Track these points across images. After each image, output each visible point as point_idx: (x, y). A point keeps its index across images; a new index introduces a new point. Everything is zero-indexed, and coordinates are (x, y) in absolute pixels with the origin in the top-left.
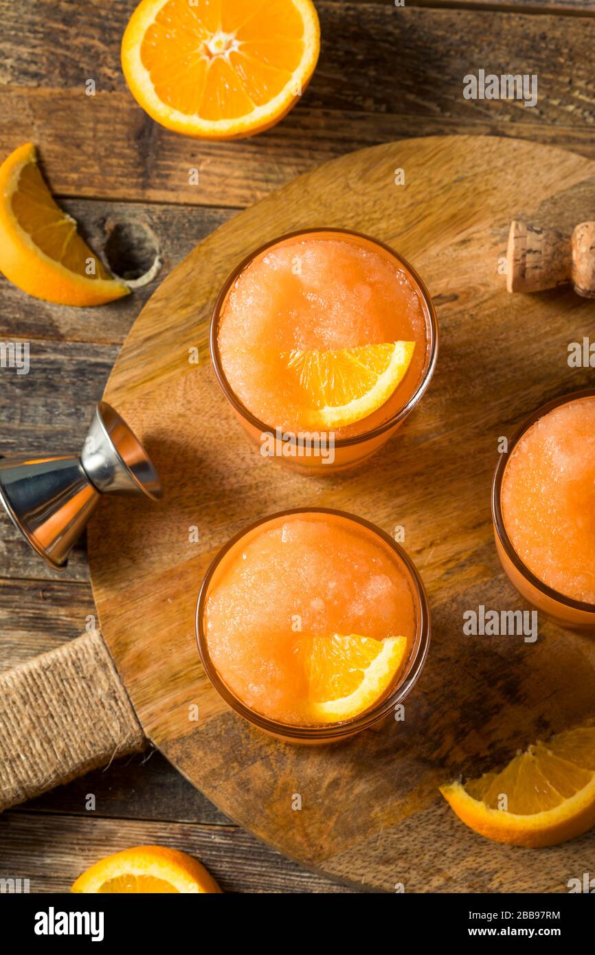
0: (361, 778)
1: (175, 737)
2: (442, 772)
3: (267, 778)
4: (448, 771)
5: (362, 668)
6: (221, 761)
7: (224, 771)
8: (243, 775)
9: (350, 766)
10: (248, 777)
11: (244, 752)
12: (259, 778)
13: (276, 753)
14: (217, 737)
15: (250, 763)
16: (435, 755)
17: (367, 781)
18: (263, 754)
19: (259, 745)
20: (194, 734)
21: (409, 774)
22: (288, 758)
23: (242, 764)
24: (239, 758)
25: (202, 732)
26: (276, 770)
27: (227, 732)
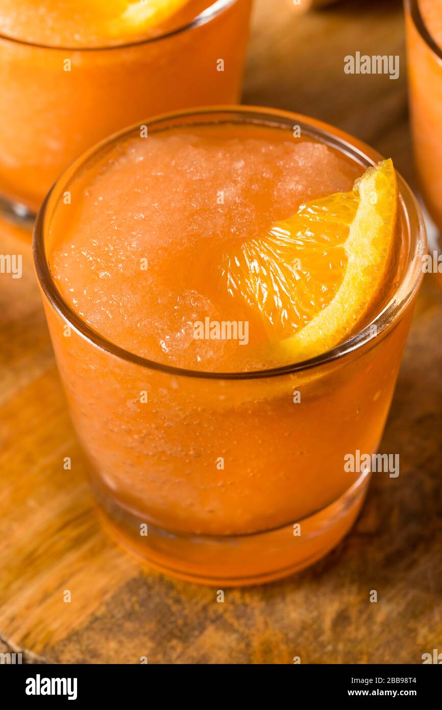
1: (63, 635)
3: (234, 644)
5: (340, 243)
6: (150, 645)
10: (202, 652)
11: (180, 622)
12: (221, 648)
13: (231, 608)
14: (130, 615)
15: (196, 633)
18: (211, 614)
19: (200, 606)
20: (92, 622)
22: (253, 609)
23: (184, 638)
24: (176, 632)
25: (104, 617)
26: (241, 629)
27: (142, 604)
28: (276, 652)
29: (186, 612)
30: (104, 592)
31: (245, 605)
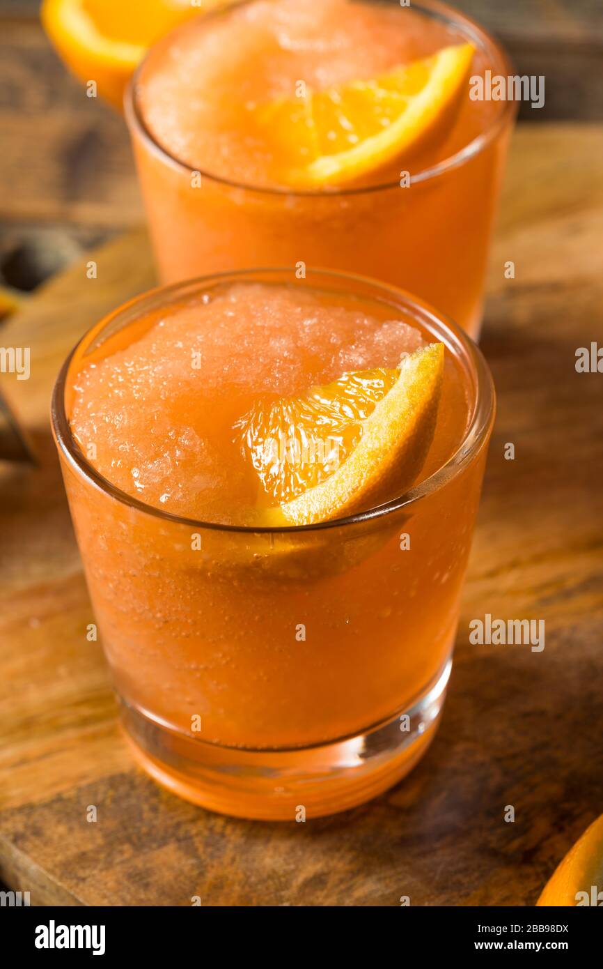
0: (369, 874)
1: (17, 804)
2: (528, 870)
3: (186, 869)
4: (540, 869)
6: (100, 841)
7: (102, 856)
8: (139, 863)
9: (349, 856)
10: (148, 865)
11: (144, 830)
12: (170, 868)
13: (206, 833)
15: (154, 845)
16: (516, 844)
17: (379, 880)
18: (181, 833)
19: (175, 821)
20: (53, 802)
21: (465, 871)
22: (229, 841)
23: (139, 847)
24: (134, 839)
25: (69, 800)
26: (203, 857)
27: (114, 800)
28: (226, 890)
29: (156, 822)
30: (83, 777)
31: (223, 835)
